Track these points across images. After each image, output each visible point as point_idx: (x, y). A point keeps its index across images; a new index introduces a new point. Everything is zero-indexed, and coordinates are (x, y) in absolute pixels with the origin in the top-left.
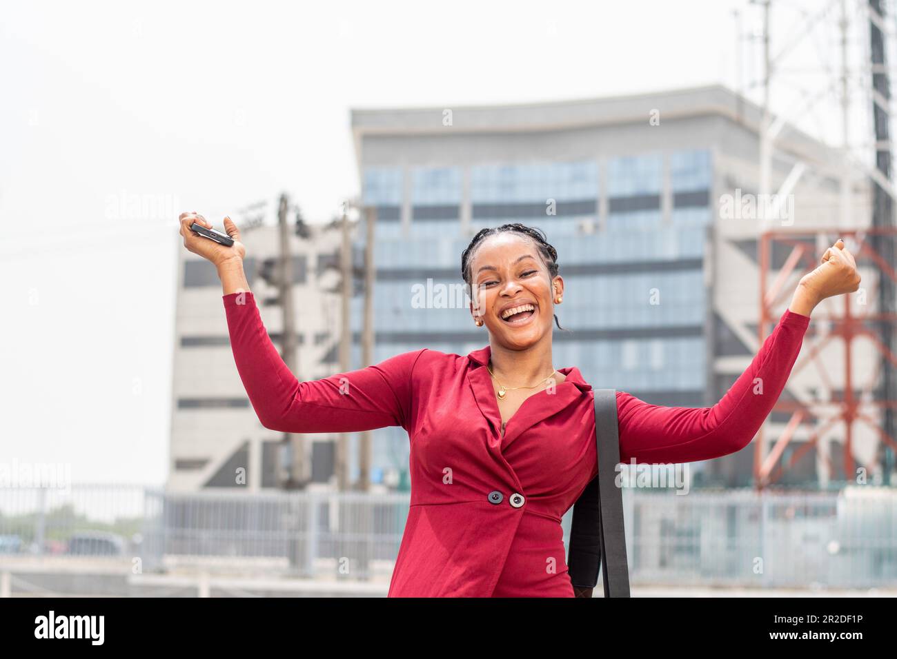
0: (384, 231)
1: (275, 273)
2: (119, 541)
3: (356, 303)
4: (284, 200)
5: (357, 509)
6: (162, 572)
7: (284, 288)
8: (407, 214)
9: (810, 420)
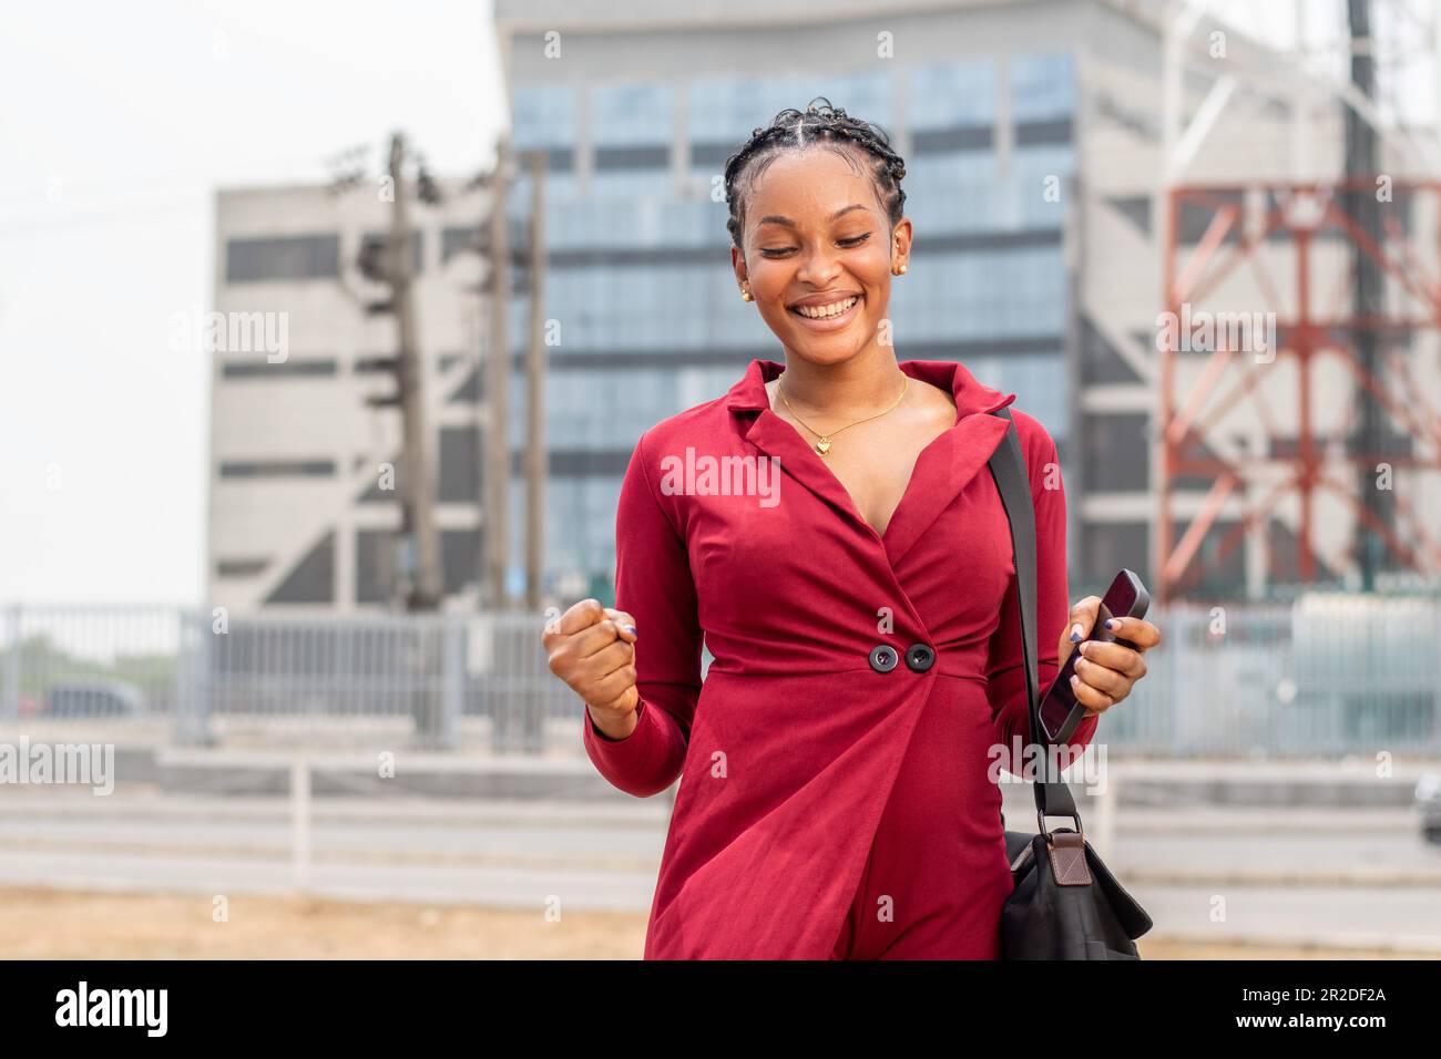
0: (558, 189)
1: (386, 261)
2: (129, 693)
3: (516, 309)
4: (397, 144)
5: (521, 639)
6: (210, 743)
7: (401, 285)
8: (584, 161)
9: (1240, 487)
